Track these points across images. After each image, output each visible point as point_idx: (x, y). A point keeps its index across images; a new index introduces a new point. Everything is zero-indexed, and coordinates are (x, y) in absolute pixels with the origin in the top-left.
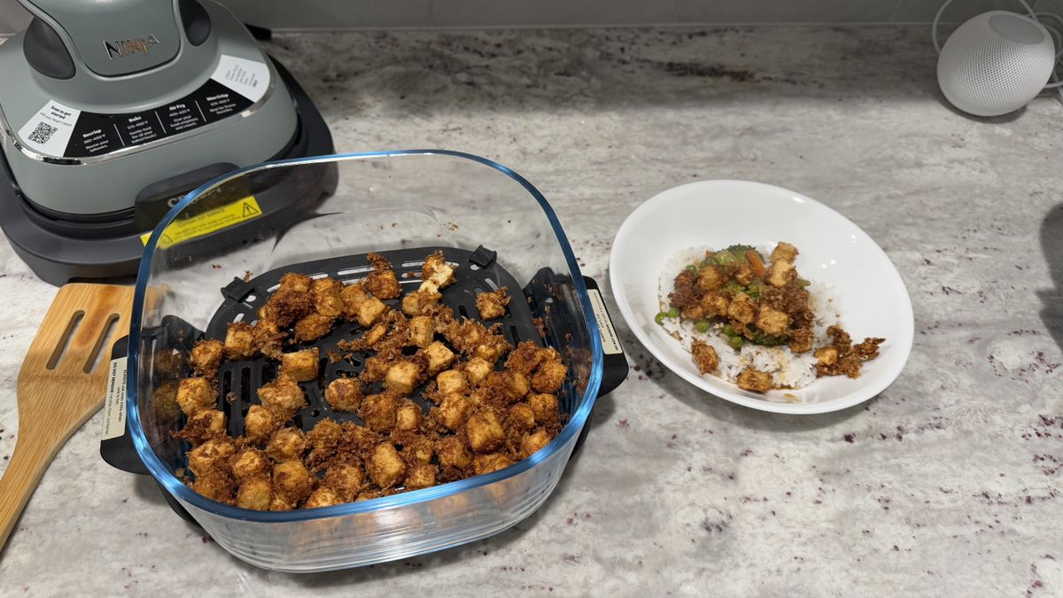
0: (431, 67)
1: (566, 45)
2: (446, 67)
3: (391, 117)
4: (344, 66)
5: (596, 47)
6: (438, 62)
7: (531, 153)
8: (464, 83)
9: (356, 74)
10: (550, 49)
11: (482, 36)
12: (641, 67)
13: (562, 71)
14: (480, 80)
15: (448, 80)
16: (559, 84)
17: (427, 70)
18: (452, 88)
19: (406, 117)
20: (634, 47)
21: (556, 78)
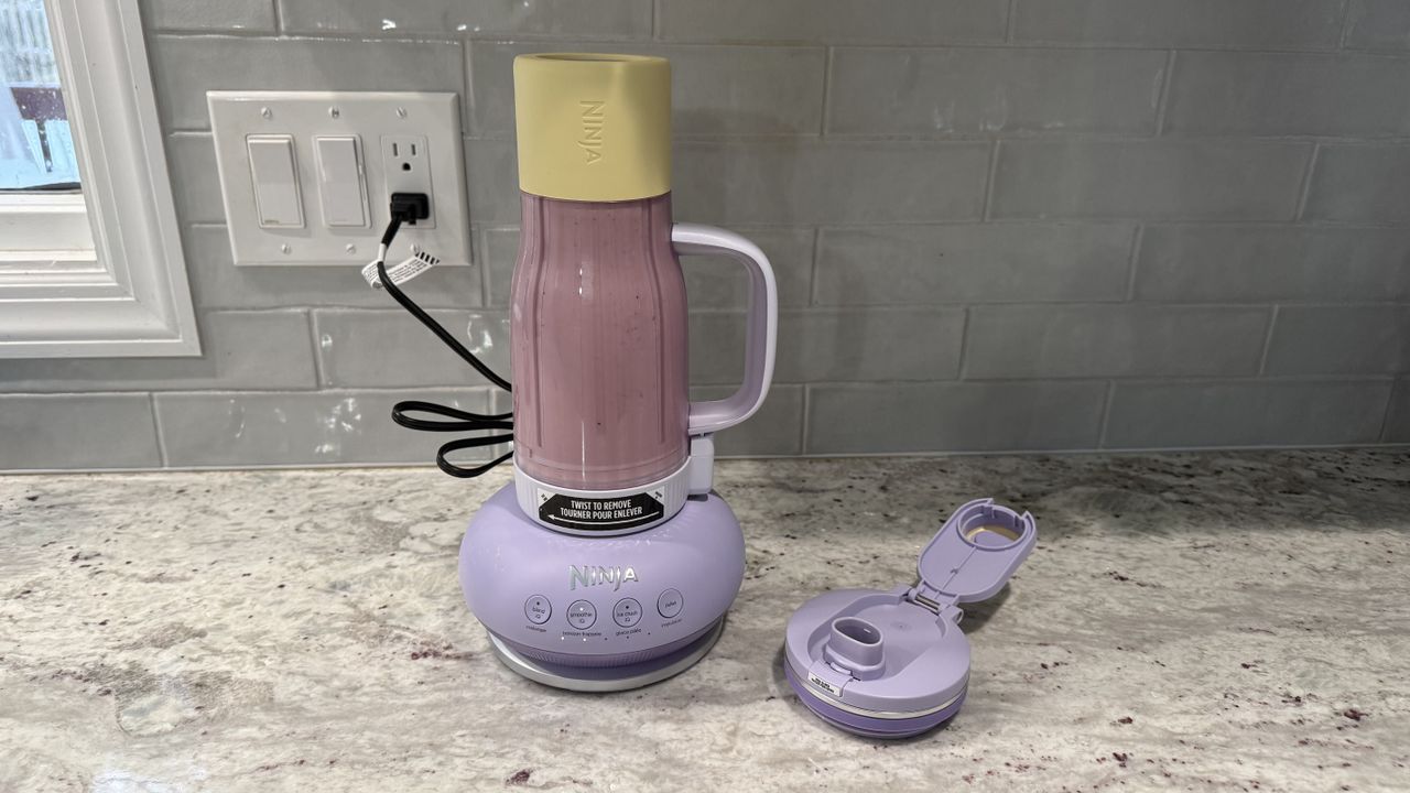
0: (1126, 487)
1: (1268, 466)
2: (1143, 486)
3: (1120, 534)
4: (1025, 488)
5: (1307, 467)
6: (1130, 483)
7: (1324, 570)
8: (1177, 501)
9: (1044, 494)
10: (1252, 469)
11: (1162, 459)
12: (1379, 486)
13: (1285, 488)
14: (1197, 499)
15: (1157, 499)
16: (1293, 501)
17: (1124, 490)
18: (1169, 507)
19: (1137, 535)
20: (1351, 466)
21: (1286, 496)
